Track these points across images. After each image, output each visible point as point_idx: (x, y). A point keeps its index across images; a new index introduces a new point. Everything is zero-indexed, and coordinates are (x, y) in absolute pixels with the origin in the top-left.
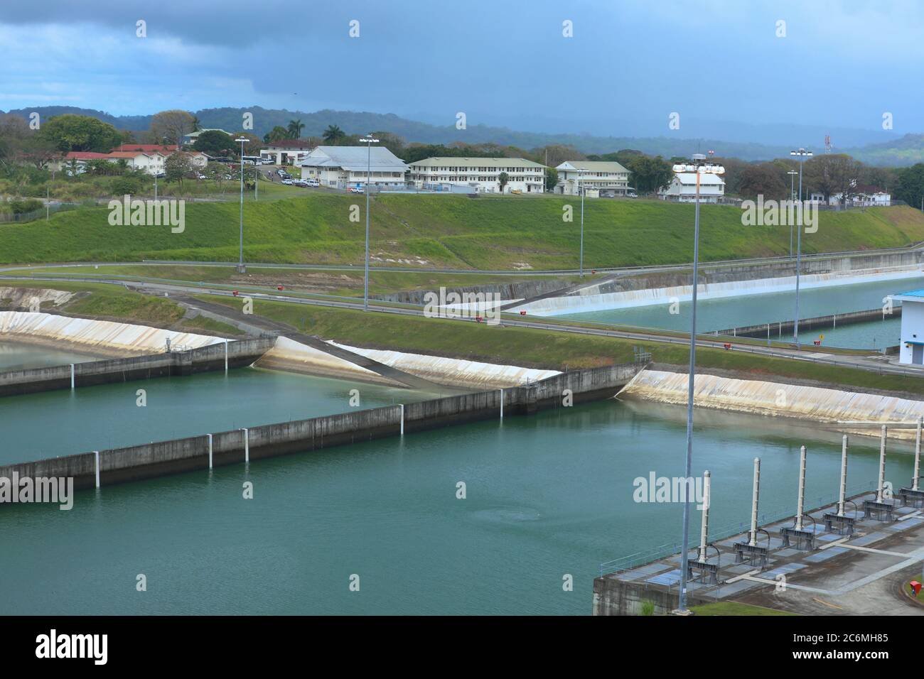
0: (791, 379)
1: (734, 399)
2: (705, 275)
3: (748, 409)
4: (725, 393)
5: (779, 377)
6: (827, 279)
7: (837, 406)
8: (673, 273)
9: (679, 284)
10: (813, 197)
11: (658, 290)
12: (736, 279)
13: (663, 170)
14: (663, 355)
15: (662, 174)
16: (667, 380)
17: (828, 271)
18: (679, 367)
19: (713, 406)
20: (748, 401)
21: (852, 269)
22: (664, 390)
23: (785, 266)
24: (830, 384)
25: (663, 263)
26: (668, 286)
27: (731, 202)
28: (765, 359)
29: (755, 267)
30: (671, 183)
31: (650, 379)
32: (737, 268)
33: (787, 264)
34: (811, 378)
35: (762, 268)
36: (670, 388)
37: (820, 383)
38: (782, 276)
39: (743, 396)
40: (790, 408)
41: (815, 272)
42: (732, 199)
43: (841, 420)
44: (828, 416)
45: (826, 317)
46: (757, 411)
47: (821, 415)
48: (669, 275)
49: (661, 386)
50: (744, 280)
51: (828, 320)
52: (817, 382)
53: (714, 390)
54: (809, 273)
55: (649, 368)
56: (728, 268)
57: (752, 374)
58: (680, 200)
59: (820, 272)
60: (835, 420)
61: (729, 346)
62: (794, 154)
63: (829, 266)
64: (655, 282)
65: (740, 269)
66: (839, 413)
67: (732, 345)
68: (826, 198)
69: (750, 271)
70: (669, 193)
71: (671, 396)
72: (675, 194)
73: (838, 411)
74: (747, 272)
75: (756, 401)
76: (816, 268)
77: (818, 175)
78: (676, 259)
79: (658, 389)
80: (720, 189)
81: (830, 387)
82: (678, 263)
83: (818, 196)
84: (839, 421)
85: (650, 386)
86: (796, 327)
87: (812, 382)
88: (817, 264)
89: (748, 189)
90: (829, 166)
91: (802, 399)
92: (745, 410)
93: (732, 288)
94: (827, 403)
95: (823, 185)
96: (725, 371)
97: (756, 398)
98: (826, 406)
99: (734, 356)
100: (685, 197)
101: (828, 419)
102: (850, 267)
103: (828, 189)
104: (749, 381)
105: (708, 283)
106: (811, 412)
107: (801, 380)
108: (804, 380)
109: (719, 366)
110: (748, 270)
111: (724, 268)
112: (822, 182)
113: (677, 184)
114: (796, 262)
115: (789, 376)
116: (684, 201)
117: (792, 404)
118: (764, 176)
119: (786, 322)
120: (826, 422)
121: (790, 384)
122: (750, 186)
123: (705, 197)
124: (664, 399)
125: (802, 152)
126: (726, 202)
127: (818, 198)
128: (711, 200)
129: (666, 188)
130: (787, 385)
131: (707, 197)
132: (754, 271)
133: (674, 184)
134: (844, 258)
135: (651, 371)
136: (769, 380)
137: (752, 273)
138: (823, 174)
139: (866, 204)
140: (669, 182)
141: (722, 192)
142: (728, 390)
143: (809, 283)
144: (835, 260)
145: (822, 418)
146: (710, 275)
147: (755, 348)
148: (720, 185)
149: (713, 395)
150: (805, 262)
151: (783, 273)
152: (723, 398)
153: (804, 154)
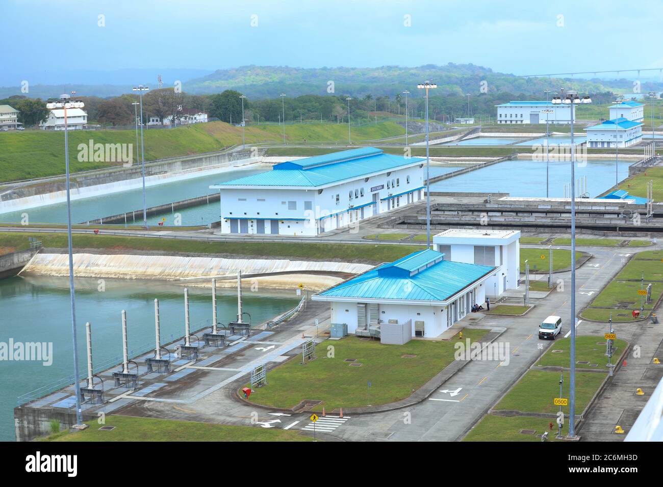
0: (144, 251)
1: (104, 269)
2: (77, 182)
3: (115, 276)
4: (97, 265)
5: (135, 251)
6: (165, 178)
7: (179, 267)
8: (54, 182)
9: (59, 190)
10: (151, 119)
11: (44, 195)
12: (100, 183)
13: (43, 108)
14: (51, 242)
15: (42, 111)
16: (54, 260)
17: (166, 172)
18: (62, 249)
19: (90, 275)
20: (114, 270)
21: (183, 169)
22: (53, 267)
23: (134, 171)
24: (173, 252)
25: (46, 175)
26: (51, 191)
27: (92, 128)
28: (124, 239)
29: (113, 174)
30: (48, 117)
31: (42, 260)
32: (99, 175)
33: (136, 169)
34: (158, 250)
35: (118, 173)
36: (58, 264)
37: (165, 252)
38: (133, 178)
39: (111, 266)
40: (145, 272)
41: (156, 174)
42: (93, 125)
43: (182, 277)
44: (173, 276)
45: (166, 205)
46: (122, 276)
47: (168, 275)
48: (51, 183)
49: (50, 265)
50: (106, 183)
51: (168, 207)
52: (163, 252)
53: (89, 263)
54: (152, 174)
55: (41, 252)
56: (93, 175)
57: (116, 250)
58: (56, 129)
59: (160, 173)
60: (178, 278)
61: (98, 232)
62: (135, 90)
63: (166, 168)
64: (41, 190)
65: (102, 176)
66: (181, 273)
67: (100, 231)
68: (161, 121)
69: (109, 176)
70: (47, 124)
71: (58, 271)
72: (51, 125)
73: (179, 271)
74: (107, 177)
75: (121, 269)
76: (157, 171)
77: (154, 104)
78: (55, 172)
79: (49, 267)
80: (84, 119)
81: (173, 255)
82: (56, 174)
83: (155, 119)
84: (181, 279)
85: (42, 266)
86: (145, 214)
87: (159, 252)
88: (158, 167)
89: (104, 118)
90: (162, 97)
91: (153, 265)
92: (113, 276)
93: (97, 190)
94: (171, 266)
95: (157, 110)
96: (96, 250)
97: (120, 267)
98: (171, 269)
99: (101, 238)
100: (59, 126)
101: (173, 277)
102: (181, 167)
103: (162, 114)
104: (113, 256)
105: (79, 187)
106: (160, 274)
107: (151, 252)
108: (154, 252)
109: (92, 246)
110: (108, 175)
111: (91, 175)
112: (157, 108)
113: (53, 118)
114: (141, 167)
115: (143, 249)
116: (58, 129)
117: (147, 269)
118: (115, 107)
119: (137, 211)
120: (172, 280)
121: (144, 255)
122: (106, 115)
123: (73, 126)
124: (54, 274)
125: (141, 88)
126: (89, 128)
127: (155, 121)
128: (78, 128)
129: (45, 121)
130: (141, 256)
131: (75, 125)
132: (112, 176)
133: (50, 118)
134: (176, 162)
135: (43, 255)
136: (128, 253)
137: (111, 178)
138: (158, 103)
139: (190, 122)
140: (47, 117)
141: (85, 121)
142: (99, 263)
143: (152, 181)
144: (170, 164)
145: (169, 277)
146: (81, 182)
147: (116, 231)
148: (84, 116)
149: (89, 268)
150: (149, 167)
151: (133, 176)
152: (96, 269)
153: (143, 89)
